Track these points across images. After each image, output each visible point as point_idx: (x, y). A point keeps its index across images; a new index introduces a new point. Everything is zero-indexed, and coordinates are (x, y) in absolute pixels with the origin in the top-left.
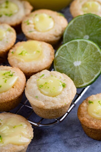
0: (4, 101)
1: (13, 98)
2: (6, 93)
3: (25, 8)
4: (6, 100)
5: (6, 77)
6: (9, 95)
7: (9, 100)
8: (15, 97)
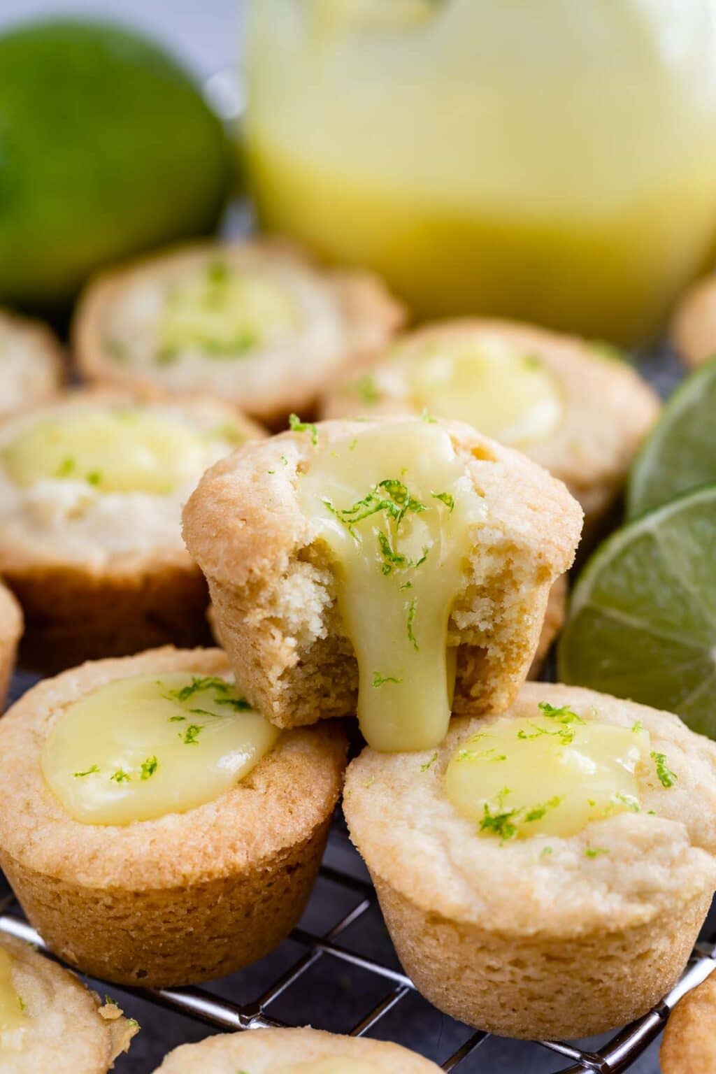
0: (174, 873)
1: (241, 860)
2: (186, 818)
3: (348, 315)
4: (186, 868)
5: (198, 711)
6: (215, 835)
7: (210, 874)
8: (261, 854)
